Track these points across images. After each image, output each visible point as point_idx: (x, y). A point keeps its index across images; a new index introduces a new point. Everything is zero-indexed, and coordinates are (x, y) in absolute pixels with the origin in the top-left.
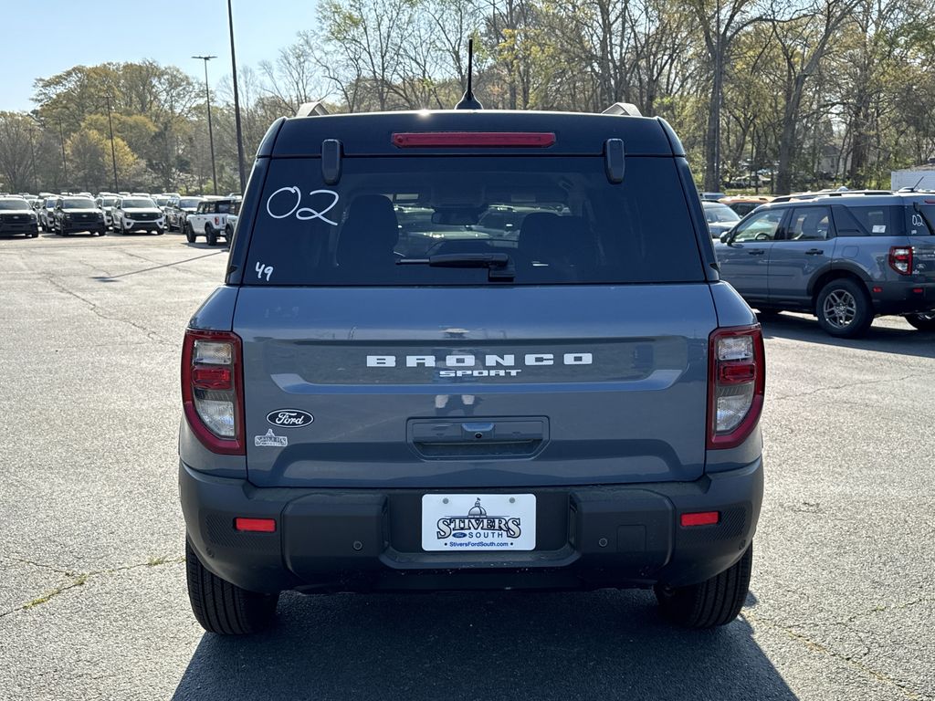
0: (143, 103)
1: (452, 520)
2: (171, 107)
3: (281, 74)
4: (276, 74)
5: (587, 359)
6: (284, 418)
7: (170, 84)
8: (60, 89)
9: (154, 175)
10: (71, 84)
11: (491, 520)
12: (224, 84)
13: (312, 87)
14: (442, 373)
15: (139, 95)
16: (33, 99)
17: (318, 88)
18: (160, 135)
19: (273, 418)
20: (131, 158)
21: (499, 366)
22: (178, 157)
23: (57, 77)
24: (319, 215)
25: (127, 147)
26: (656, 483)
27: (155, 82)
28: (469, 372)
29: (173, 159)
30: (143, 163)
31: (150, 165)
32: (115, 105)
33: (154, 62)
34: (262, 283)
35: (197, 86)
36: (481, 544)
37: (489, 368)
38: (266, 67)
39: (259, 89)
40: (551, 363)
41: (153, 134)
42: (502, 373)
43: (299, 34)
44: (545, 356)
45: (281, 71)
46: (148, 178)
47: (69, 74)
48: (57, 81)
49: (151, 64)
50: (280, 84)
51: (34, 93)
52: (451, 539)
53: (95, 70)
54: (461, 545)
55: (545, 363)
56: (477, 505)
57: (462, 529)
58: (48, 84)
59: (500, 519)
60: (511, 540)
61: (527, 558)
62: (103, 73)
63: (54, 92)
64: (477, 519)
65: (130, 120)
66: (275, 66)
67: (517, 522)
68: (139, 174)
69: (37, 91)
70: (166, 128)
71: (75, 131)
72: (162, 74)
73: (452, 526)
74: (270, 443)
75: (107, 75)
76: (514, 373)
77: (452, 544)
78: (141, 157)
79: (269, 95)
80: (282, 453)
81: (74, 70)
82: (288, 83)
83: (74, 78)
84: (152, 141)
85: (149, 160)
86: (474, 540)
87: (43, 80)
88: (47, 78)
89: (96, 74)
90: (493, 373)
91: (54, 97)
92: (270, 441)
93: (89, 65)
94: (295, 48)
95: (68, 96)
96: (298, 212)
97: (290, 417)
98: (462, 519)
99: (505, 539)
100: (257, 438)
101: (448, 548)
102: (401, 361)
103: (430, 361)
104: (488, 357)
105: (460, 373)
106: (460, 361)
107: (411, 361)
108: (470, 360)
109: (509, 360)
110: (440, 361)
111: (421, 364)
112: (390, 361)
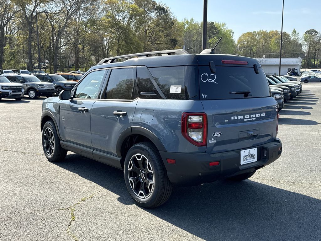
1: (245, 156)
5: (264, 115)
6: (216, 135)
14: (244, 120)
19: (214, 135)
21: (253, 118)
24: (213, 81)
28: (248, 119)
34: (204, 99)
36: (250, 161)
37: (251, 118)
40: (260, 116)
42: (253, 119)
54: (247, 162)
56: (249, 152)
57: (247, 158)
61: (256, 164)
64: (249, 155)
67: (255, 155)
73: (245, 158)
74: (213, 142)
76: (255, 119)
77: (245, 162)
80: (215, 144)
86: (249, 161)
92: (212, 141)
96: (208, 80)
97: (218, 134)
98: (247, 156)
100: (210, 141)
102: (237, 118)
103: (242, 117)
104: (251, 115)
105: (247, 120)
106: (247, 117)
107: (239, 117)
108: (248, 116)
109: (254, 116)
110: (244, 117)
111: (241, 118)
112: (236, 118)
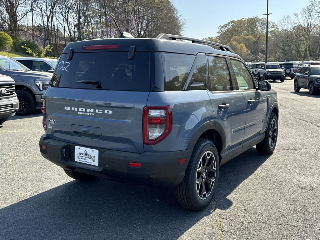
0: (252, 31)
1: (80, 154)
2: (262, 32)
3: (302, 17)
4: (300, 17)
5: (110, 112)
6: (51, 121)
7: (262, 24)
8: (226, 29)
9: (252, 56)
10: (230, 26)
11: (89, 155)
12: (280, 22)
13: (314, 21)
14: (78, 113)
15: (251, 29)
16: (217, 33)
17: (316, 21)
18: (256, 42)
20: (245, 50)
21: (90, 112)
22: (261, 49)
23: (226, 25)
24: (65, 69)
25: (245, 47)
26: (127, 152)
27: (257, 24)
28: (84, 113)
29: (259, 50)
30: (249, 52)
31: (252, 52)
32: (243, 32)
33: (257, 17)
35: (271, 24)
36: (87, 162)
37: (88, 112)
38: (296, 15)
39: (292, 23)
40: (102, 112)
41: (254, 41)
42: (91, 114)
43: (310, 2)
44: (100, 110)
45: (302, 16)
46: (251, 57)
47: (229, 23)
48: (225, 26)
49: (256, 18)
50: (301, 21)
51: (218, 30)
52: (80, 159)
53: (238, 21)
54: (83, 161)
55: (100, 112)
56: (86, 151)
57: (83, 157)
58: (222, 27)
59: (90, 155)
60: (93, 162)
61: (97, 168)
62: (240, 22)
63: (224, 30)
64: (86, 155)
65: (247, 37)
66: (300, 14)
67: (94, 157)
68: (247, 55)
69: (219, 30)
70: (258, 40)
71: (229, 42)
72: (260, 20)
73: (80, 155)
75: (241, 22)
76: (93, 114)
78: (249, 50)
79: (296, 25)
81: (231, 22)
82: (304, 20)
83: (231, 25)
84: (253, 44)
85: (251, 51)
86: (85, 160)
87: (221, 26)
88: (222, 25)
89: (238, 22)
90: (89, 114)
91: (224, 31)
92: (50, 127)
93: (236, 20)
94: (308, 7)
95: (228, 31)
96: (62, 68)
98: (83, 154)
99: (91, 162)
100: (48, 126)
101: (80, 161)
102: (71, 109)
103: (76, 109)
104: (88, 109)
105: (82, 113)
106: (82, 110)
107: (73, 109)
108: (84, 110)
109: (92, 111)
110: (78, 109)
111: (74, 110)
112: (69, 108)
